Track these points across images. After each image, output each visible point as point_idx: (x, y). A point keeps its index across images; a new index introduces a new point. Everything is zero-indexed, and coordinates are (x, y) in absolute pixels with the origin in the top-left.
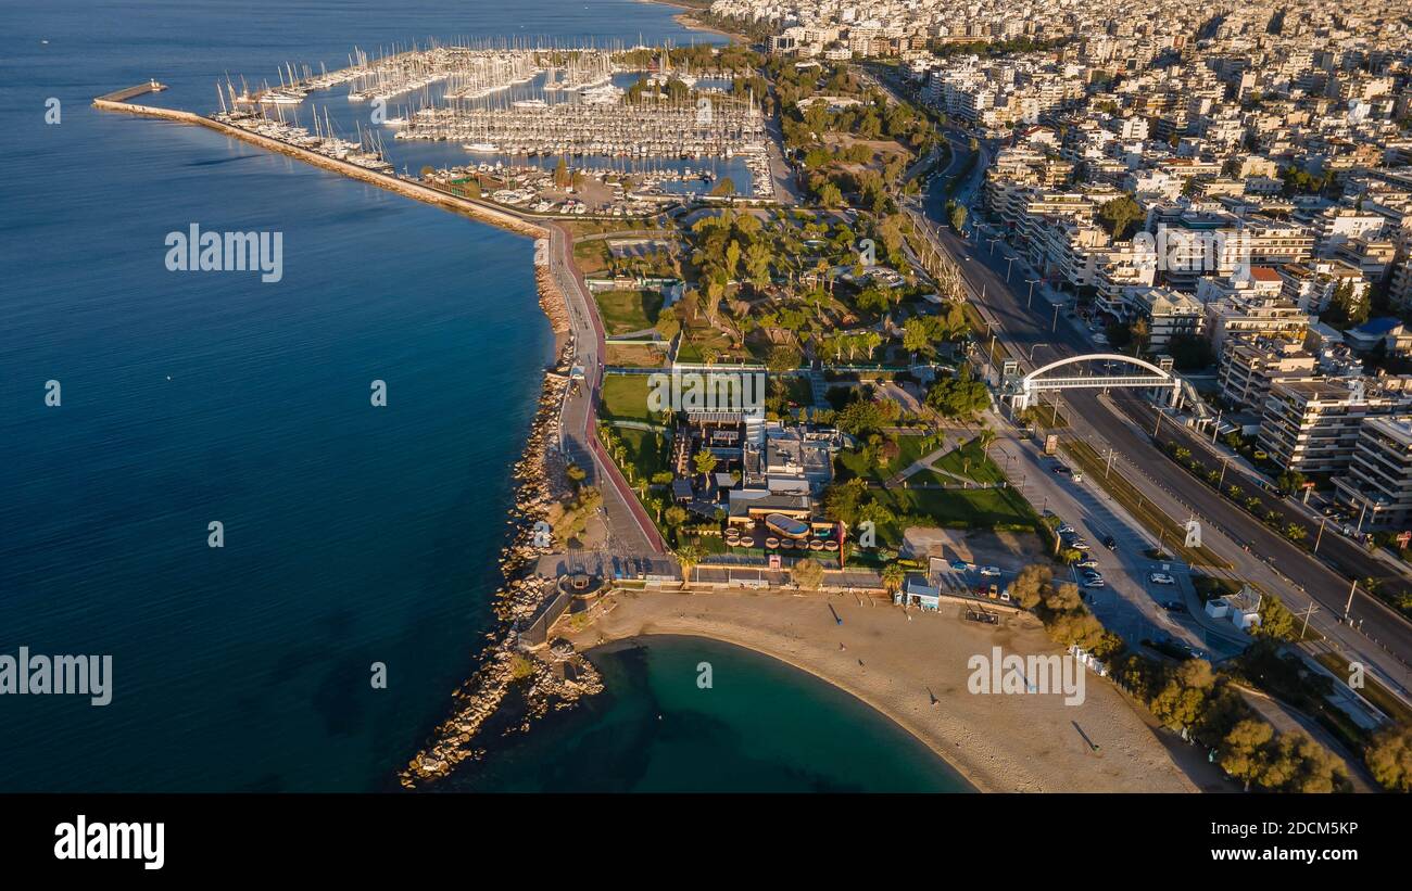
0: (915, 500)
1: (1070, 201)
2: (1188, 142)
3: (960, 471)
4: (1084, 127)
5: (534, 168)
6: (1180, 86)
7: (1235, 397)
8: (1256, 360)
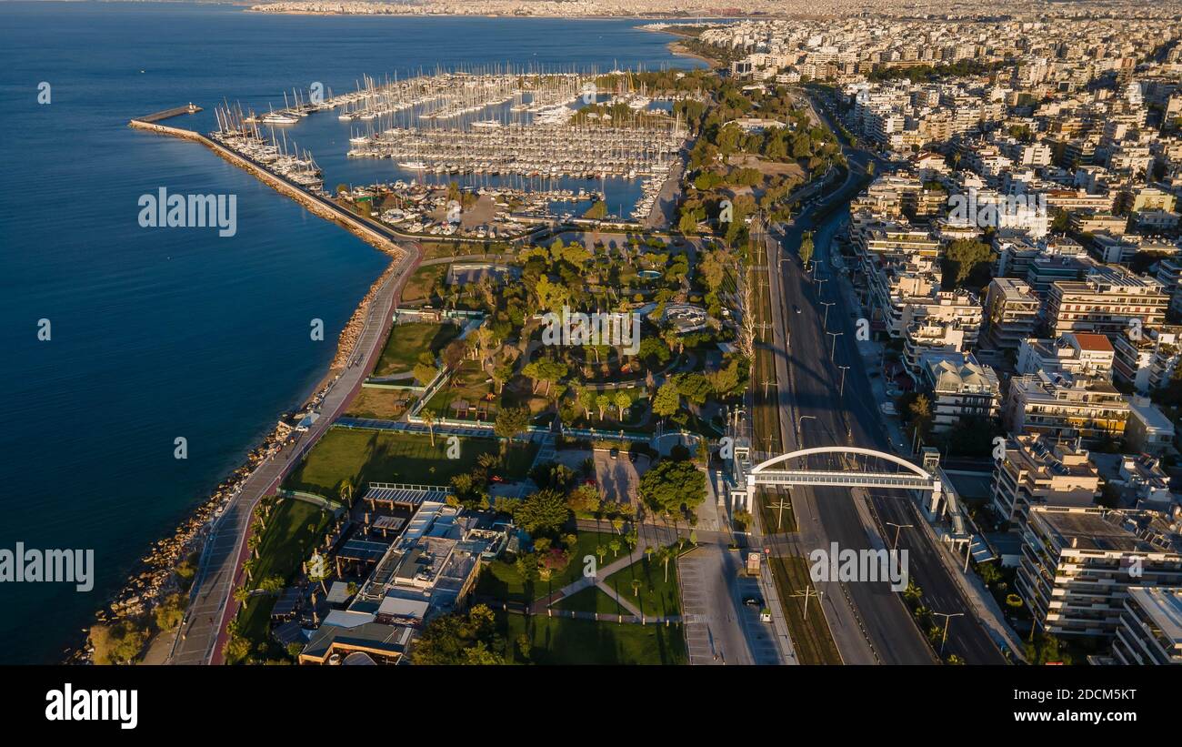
0: (552, 635)
1: (915, 239)
2: (1086, 171)
3: (628, 594)
4: (983, 152)
5: (443, 187)
6: (1104, 110)
7: (1003, 512)
8: (1025, 473)
